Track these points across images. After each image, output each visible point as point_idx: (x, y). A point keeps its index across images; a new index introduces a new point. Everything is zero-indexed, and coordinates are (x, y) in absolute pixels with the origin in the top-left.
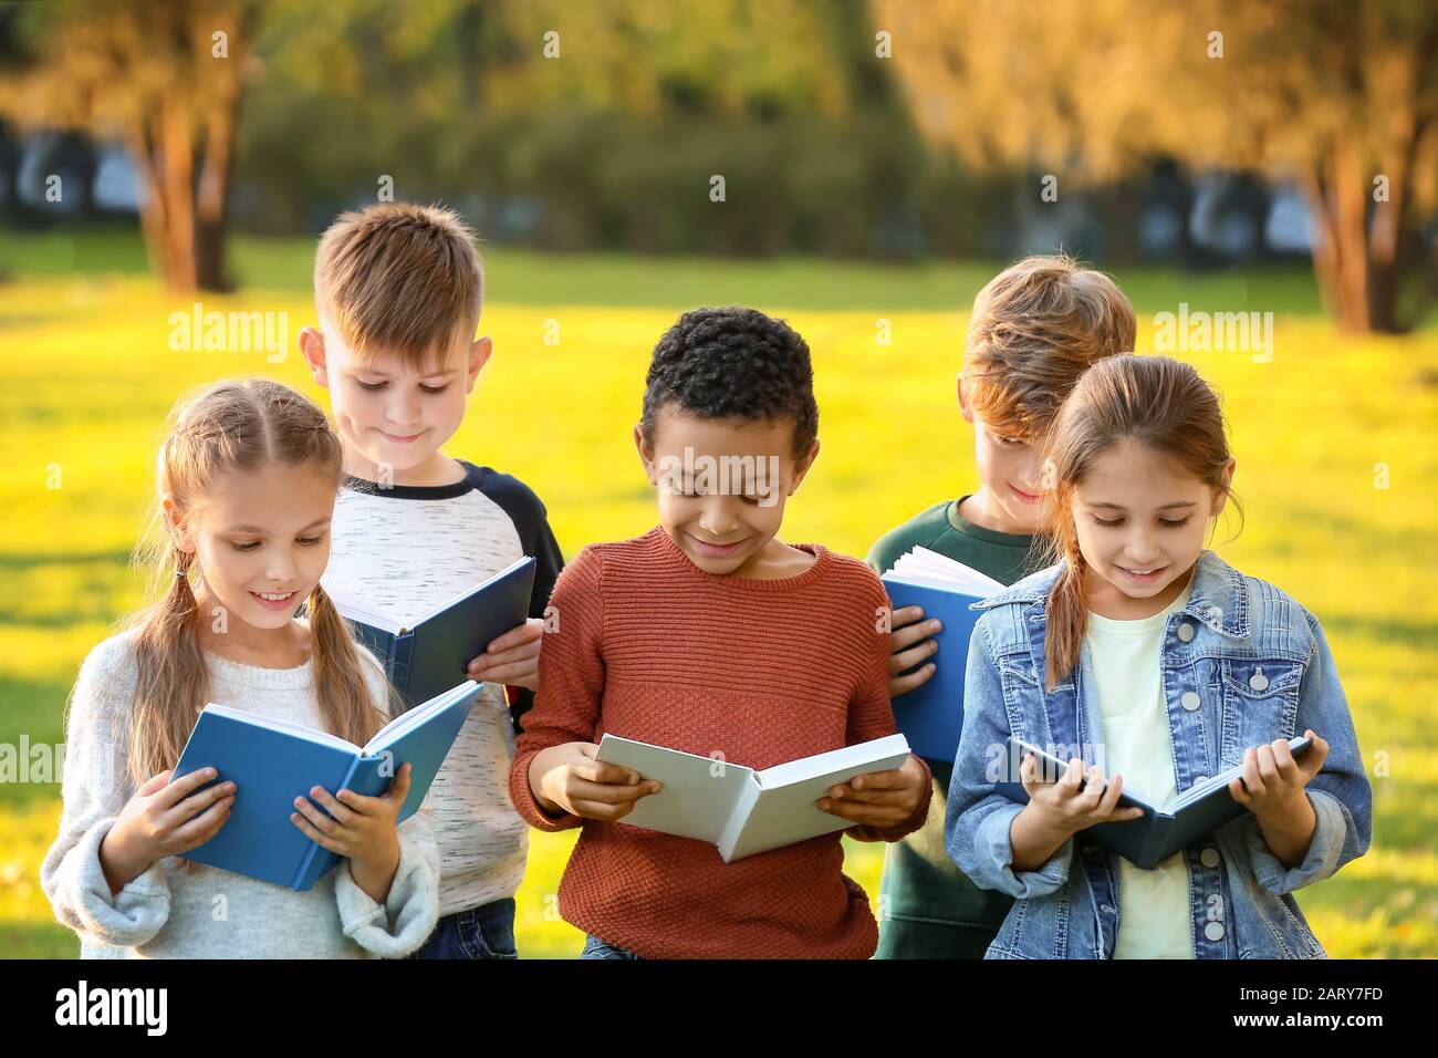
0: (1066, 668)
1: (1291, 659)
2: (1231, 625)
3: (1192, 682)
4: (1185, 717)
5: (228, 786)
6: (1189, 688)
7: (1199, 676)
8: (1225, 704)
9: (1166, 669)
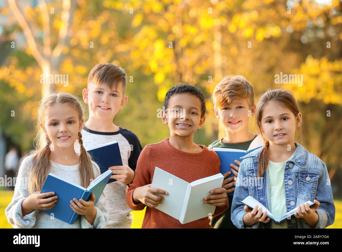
0: (262, 173)
1: (317, 174)
2: (302, 164)
3: (291, 178)
4: (289, 186)
5: (56, 197)
6: (290, 179)
7: (293, 176)
8: (299, 183)
9: (285, 174)
